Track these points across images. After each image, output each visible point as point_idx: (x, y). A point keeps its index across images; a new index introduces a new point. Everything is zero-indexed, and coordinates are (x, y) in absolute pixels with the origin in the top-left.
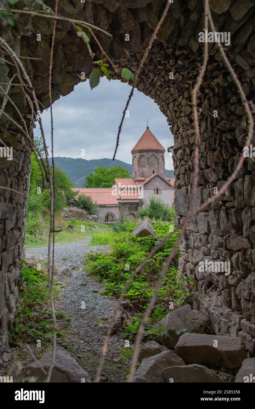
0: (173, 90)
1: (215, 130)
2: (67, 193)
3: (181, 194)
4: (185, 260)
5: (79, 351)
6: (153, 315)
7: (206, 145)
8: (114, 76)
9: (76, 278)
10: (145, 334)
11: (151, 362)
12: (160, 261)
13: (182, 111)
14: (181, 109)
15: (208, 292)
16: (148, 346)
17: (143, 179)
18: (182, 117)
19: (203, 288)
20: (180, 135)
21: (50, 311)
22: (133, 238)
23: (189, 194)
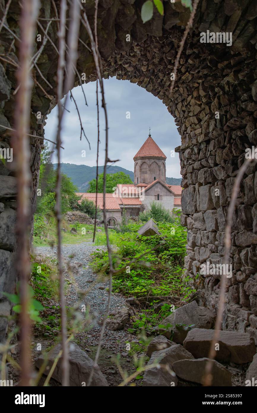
0: (182, 90)
1: (225, 128)
2: (71, 197)
3: (188, 193)
4: (191, 258)
5: (87, 345)
6: (160, 311)
7: (215, 143)
8: (124, 76)
9: (83, 275)
10: (152, 330)
11: (161, 355)
12: (165, 260)
13: (191, 111)
14: (189, 109)
15: (215, 289)
16: (157, 340)
17: (145, 185)
18: (190, 116)
19: (210, 286)
20: (188, 135)
21: (57, 307)
22: (138, 238)
23: (197, 193)
